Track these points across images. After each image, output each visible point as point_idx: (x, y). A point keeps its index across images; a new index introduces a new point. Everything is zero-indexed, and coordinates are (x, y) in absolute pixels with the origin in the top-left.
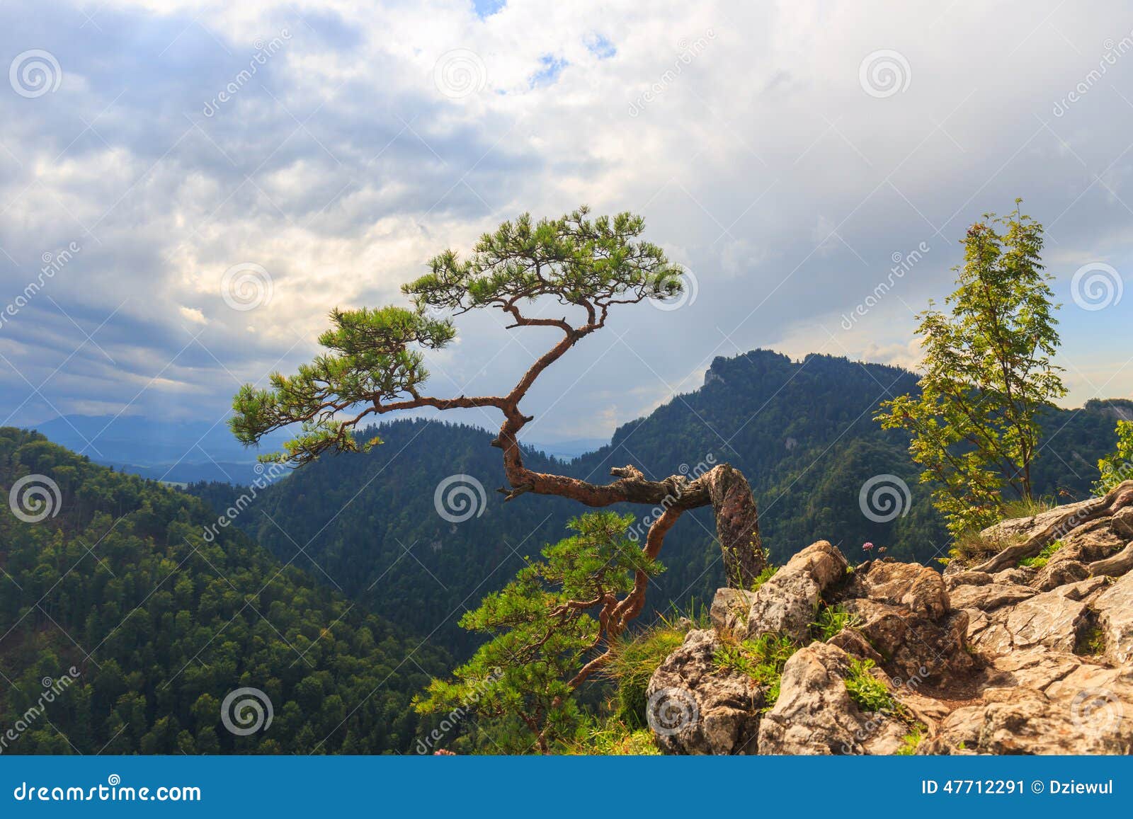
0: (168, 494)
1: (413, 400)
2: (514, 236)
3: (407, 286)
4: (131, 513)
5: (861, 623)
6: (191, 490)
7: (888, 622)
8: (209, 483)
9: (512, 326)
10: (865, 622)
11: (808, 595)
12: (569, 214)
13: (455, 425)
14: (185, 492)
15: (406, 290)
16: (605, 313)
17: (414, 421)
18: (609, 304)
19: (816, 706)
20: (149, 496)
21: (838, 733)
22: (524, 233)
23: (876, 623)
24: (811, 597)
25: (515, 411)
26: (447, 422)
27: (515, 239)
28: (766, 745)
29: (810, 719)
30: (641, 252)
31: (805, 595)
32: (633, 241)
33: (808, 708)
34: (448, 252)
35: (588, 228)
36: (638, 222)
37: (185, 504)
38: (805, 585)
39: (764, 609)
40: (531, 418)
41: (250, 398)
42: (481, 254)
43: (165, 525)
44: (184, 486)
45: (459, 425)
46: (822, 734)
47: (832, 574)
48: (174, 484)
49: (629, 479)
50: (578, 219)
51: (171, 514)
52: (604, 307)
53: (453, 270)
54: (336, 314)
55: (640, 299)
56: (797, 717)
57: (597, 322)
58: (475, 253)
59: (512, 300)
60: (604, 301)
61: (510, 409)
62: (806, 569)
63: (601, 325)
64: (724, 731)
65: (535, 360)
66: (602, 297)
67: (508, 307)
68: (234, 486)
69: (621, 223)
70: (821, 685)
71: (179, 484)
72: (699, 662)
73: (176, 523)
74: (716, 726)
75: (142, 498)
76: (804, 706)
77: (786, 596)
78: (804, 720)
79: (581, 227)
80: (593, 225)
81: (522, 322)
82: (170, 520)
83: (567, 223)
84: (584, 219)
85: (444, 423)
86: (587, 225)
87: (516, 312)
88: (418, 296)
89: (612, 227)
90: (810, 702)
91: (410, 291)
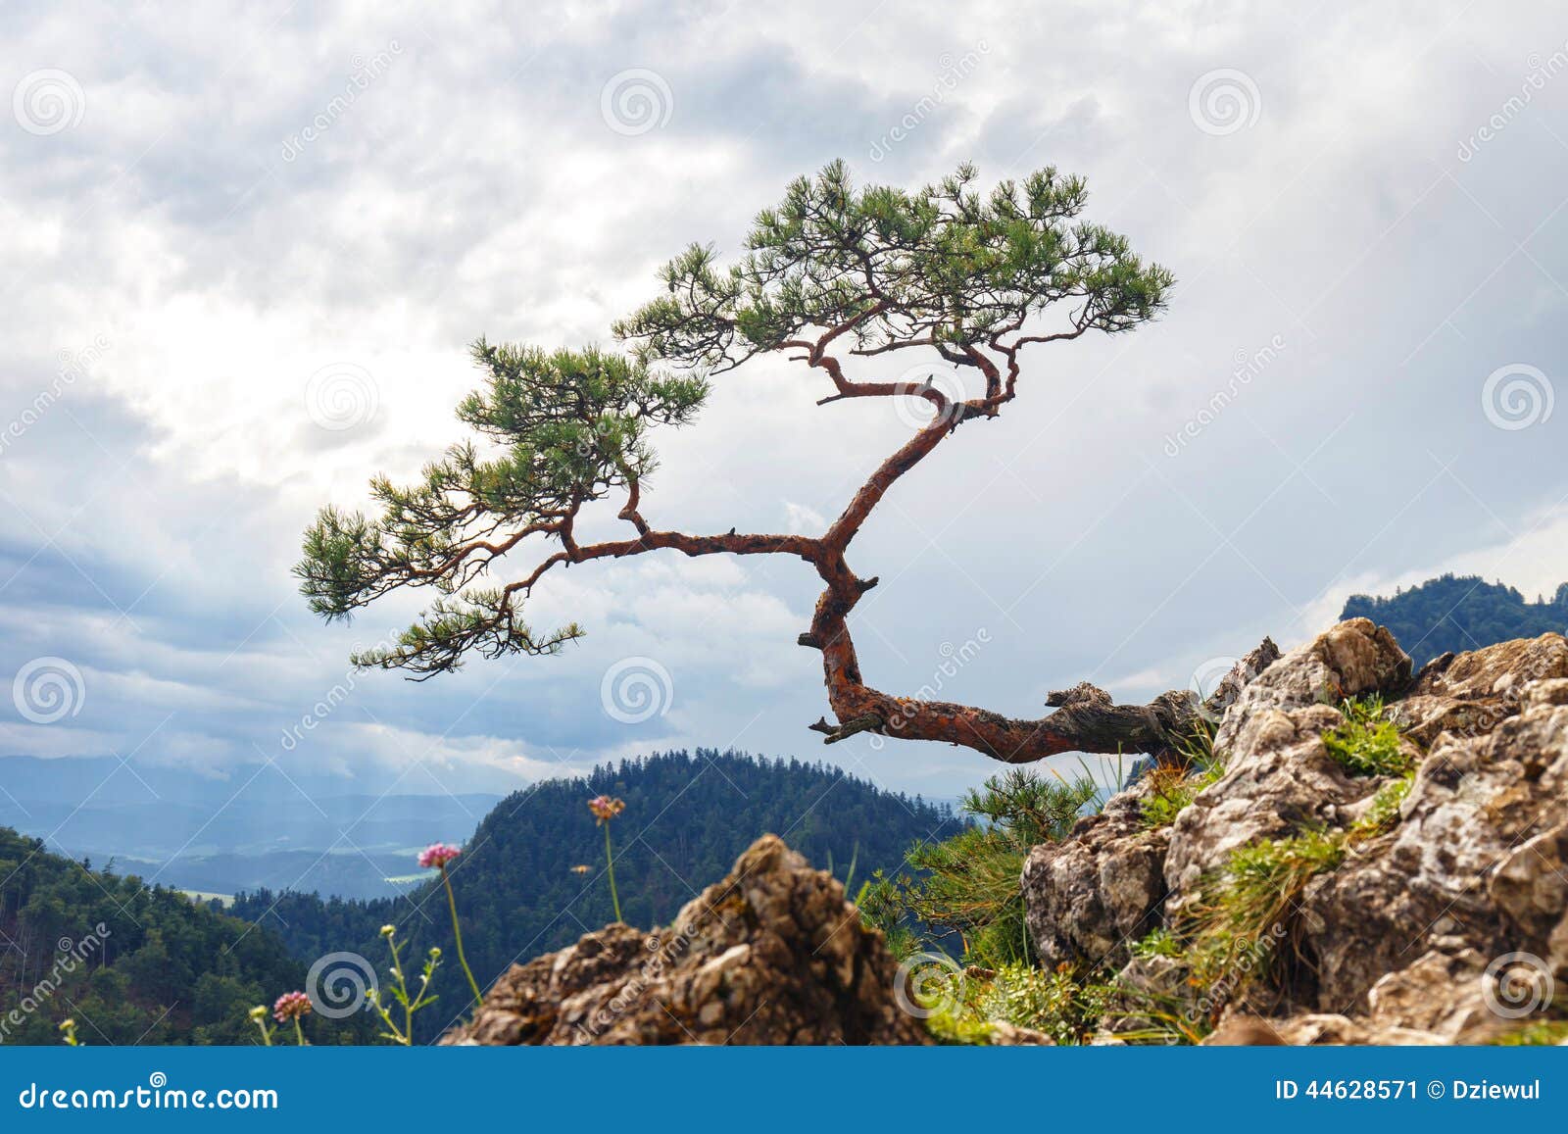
0: (196, 915)
1: (638, 536)
2: (814, 204)
3: (622, 327)
4: (124, 957)
5: (1412, 726)
6: (242, 908)
7: (1459, 717)
8: (276, 893)
9: (829, 400)
10: (1420, 722)
11: (1313, 686)
12: (937, 184)
13: (780, 763)
14: (230, 912)
15: (620, 331)
16: (1012, 365)
17: (692, 756)
18: (1019, 345)
19: (1265, 769)
20: (159, 920)
21: (1296, 793)
22: (836, 199)
23: (1436, 722)
24: (1318, 688)
25: (841, 566)
26: (761, 757)
27: (816, 211)
28: (1179, 839)
29: (1254, 787)
30: (1082, 242)
31: (1308, 687)
32: (1066, 225)
33: (1253, 773)
34: (695, 248)
35: (975, 210)
36: (1075, 191)
37: (229, 937)
38: (1309, 673)
39: (1239, 726)
40: (874, 582)
41: (335, 530)
42: (758, 252)
43: (191, 981)
44: (228, 901)
45: (787, 763)
46: (1270, 801)
47: (1376, 673)
48: (207, 897)
49: (1079, 705)
50: (954, 193)
51: (204, 957)
52: (1011, 353)
53: (708, 287)
54: (484, 348)
55: (1081, 331)
56: (1233, 789)
57: (1003, 390)
58: (747, 252)
59: (824, 341)
60: (1007, 340)
61: (831, 562)
62: (1315, 649)
63: (1010, 395)
64: (1134, 880)
65: (876, 465)
66: (1003, 332)
67: (816, 358)
68: (326, 900)
69: (1040, 195)
70: (1279, 742)
71: (220, 896)
72: (1115, 822)
73: (212, 977)
74: (1120, 873)
75: (147, 924)
76: (1245, 772)
77: (1275, 696)
78: (1246, 791)
79: (961, 207)
80: (985, 203)
81: (848, 390)
82: (198, 969)
83: (932, 201)
84: (966, 190)
85: (756, 760)
86: (973, 202)
87: (833, 367)
88: (644, 341)
89: (1023, 204)
90: (1257, 765)
91: (628, 334)
